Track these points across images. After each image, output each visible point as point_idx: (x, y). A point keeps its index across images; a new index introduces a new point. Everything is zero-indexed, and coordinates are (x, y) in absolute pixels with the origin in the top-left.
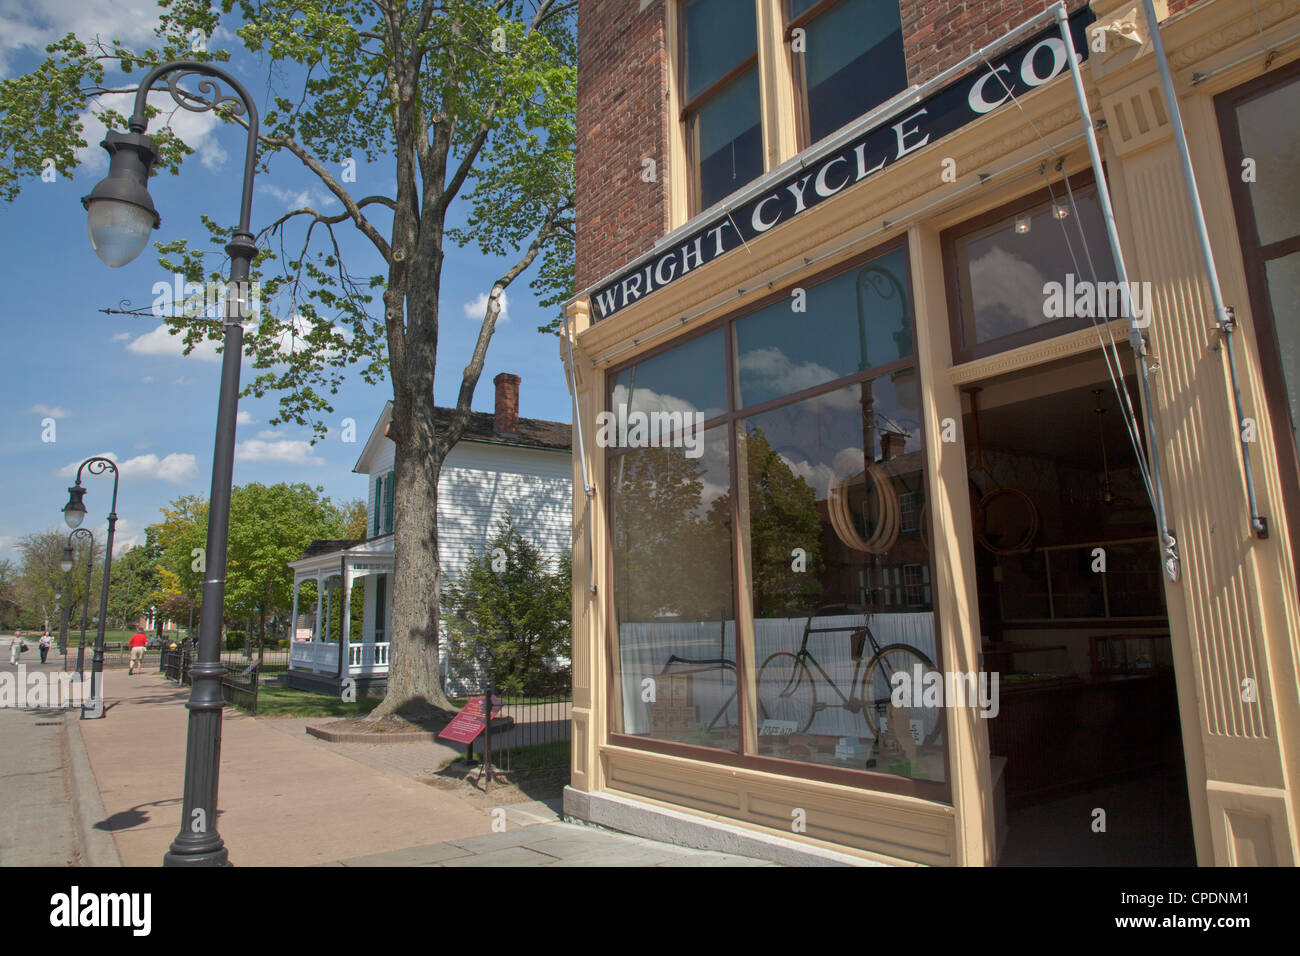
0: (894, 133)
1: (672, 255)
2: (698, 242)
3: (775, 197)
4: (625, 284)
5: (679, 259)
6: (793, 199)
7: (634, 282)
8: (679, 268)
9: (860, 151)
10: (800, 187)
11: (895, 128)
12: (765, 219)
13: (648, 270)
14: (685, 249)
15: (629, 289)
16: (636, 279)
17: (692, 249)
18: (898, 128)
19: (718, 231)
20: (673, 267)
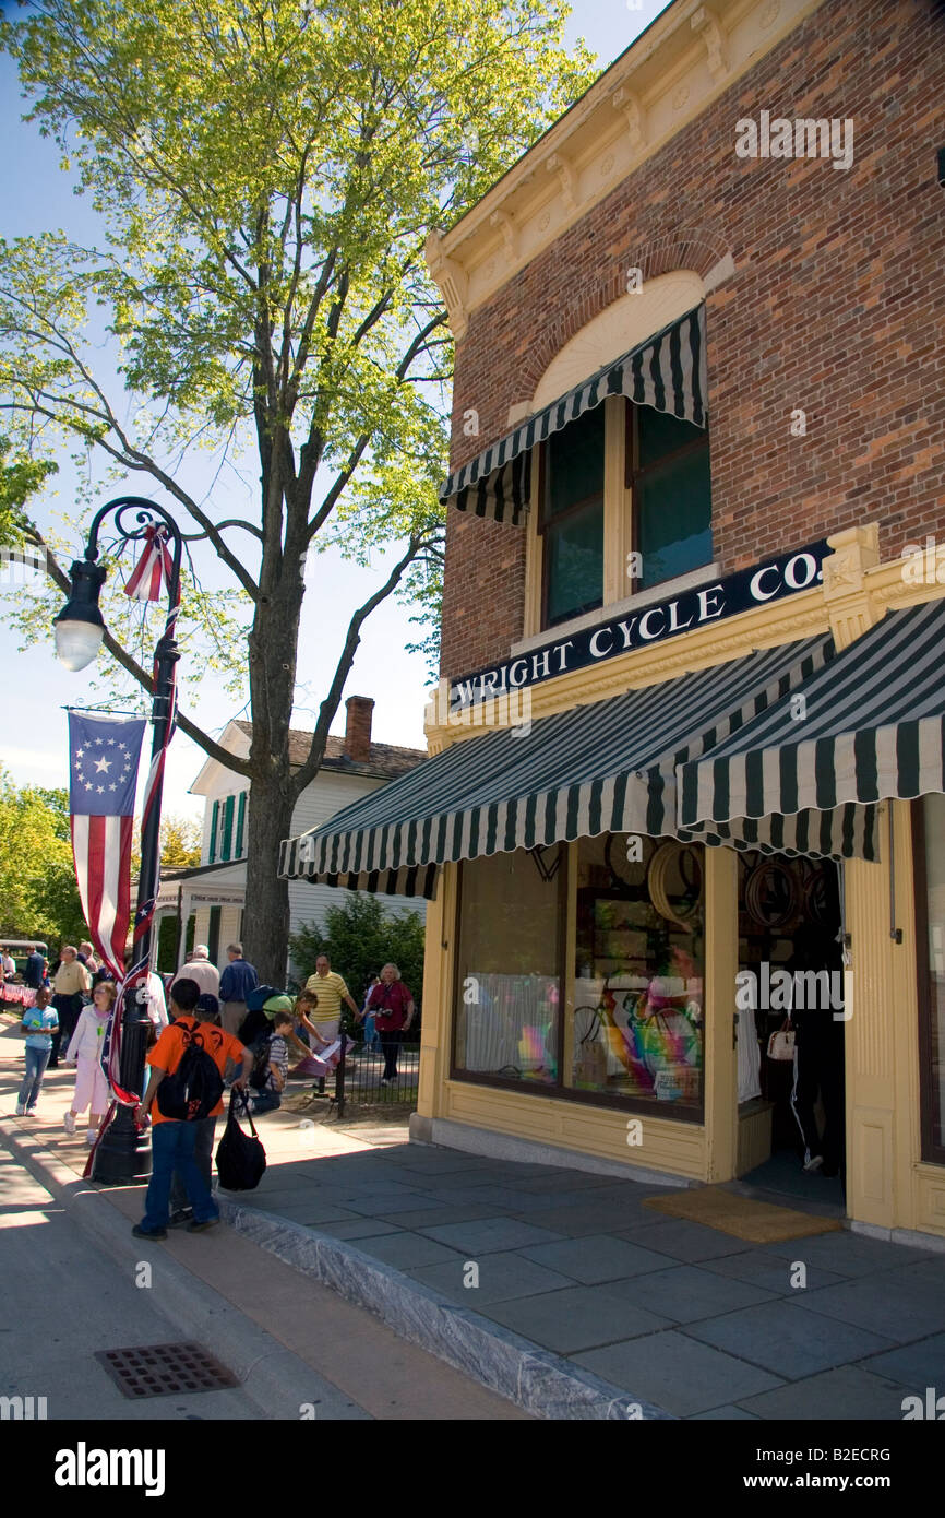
0: (698, 599)
1: (524, 661)
2: (546, 654)
3: (609, 629)
4: (483, 677)
5: (530, 666)
6: (623, 635)
7: (491, 678)
8: (530, 674)
9: (673, 607)
10: (628, 626)
11: (699, 595)
12: (601, 647)
13: (503, 670)
14: (535, 658)
15: (486, 684)
16: (492, 676)
17: (541, 659)
18: (702, 596)
19: (563, 648)
20: (524, 672)
